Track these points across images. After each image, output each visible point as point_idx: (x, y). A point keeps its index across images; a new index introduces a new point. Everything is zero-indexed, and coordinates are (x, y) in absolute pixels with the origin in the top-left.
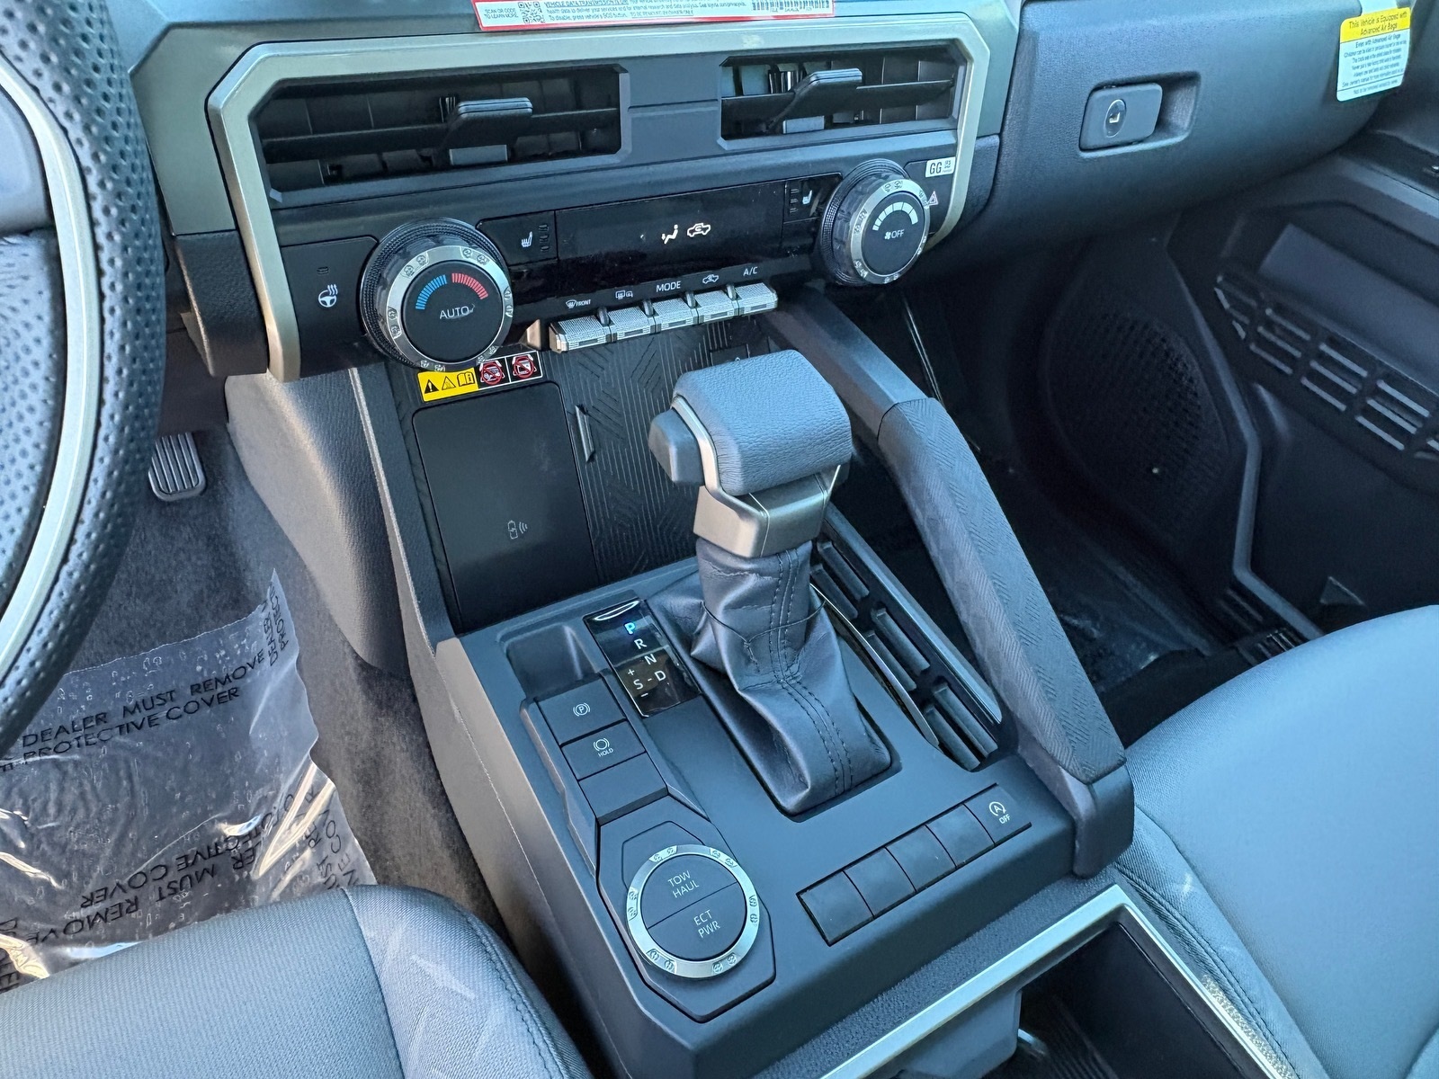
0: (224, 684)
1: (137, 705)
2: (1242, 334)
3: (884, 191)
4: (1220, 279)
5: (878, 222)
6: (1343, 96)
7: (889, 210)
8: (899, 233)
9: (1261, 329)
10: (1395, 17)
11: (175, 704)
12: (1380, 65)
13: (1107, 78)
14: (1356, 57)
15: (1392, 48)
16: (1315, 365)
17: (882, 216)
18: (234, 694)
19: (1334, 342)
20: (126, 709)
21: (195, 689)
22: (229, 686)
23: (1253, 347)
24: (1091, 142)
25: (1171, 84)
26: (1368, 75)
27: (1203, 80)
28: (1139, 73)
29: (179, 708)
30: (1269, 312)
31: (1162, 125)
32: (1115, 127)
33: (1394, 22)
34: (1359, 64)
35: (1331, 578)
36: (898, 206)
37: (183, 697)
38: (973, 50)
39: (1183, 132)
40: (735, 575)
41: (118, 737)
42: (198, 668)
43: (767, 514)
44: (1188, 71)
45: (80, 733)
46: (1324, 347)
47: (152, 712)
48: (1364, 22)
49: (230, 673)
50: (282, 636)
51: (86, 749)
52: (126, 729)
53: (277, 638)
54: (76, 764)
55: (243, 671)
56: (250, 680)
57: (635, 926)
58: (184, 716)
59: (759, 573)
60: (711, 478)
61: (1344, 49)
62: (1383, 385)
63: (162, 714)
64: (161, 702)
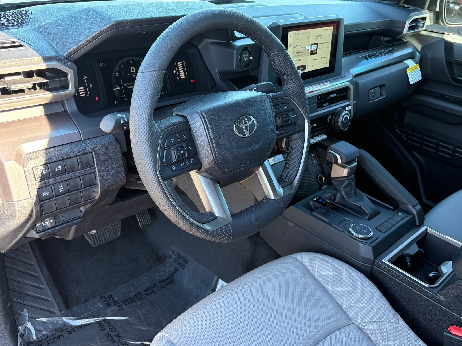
0: (168, 280)
1: (147, 289)
2: (405, 139)
3: (343, 114)
4: (396, 126)
5: (343, 119)
6: (411, 83)
7: (345, 117)
8: (347, 121)
9: (409, 137)
10: (416, 66)
11: (157, 287)
12: (416, 76)
13: (371, 88)
14: (411, 75)
15: (417, 72)
16: (424, 142)
17: (344, 118)
18: (172, 281)
19: (427, 136)
20: (145, 291)
21: (160, 282)
22: (170, 280)
23: (409, 141)
24: (371, 100)
25: (381, 86)
26: (415, 78)
27: (386, 85)
28: (376, 86)
29: (159, 287)
30: (410, 132)
31: (381, 95)
32: (373, 96)
33: (416, 67)
34: (412, 77)
36: (346, 116)
37: (159, 285)
38: (350, 87)
39: (385, 95)
40: (343, 182)
41: (147, 297)
42: (158, 277)
43: (349, 166)
44: (383, 83)
45: (136, 298)
46: (425, 137)
47: (152, 290)
48: (411, 69)
49: (168, 277)
50: (185, 260)
51: (140, 301)
52: (148, 295)
53: (182, 262)
54: (140, 305)
55: (172, 275)
56: (176, 276)
57: (354, 233)
58: (162, 289)
59: (348, 180)
60: (340, 161)
61: (409, 74)
62: (441, 143)
63: (156, 290)
64: (153, 287)
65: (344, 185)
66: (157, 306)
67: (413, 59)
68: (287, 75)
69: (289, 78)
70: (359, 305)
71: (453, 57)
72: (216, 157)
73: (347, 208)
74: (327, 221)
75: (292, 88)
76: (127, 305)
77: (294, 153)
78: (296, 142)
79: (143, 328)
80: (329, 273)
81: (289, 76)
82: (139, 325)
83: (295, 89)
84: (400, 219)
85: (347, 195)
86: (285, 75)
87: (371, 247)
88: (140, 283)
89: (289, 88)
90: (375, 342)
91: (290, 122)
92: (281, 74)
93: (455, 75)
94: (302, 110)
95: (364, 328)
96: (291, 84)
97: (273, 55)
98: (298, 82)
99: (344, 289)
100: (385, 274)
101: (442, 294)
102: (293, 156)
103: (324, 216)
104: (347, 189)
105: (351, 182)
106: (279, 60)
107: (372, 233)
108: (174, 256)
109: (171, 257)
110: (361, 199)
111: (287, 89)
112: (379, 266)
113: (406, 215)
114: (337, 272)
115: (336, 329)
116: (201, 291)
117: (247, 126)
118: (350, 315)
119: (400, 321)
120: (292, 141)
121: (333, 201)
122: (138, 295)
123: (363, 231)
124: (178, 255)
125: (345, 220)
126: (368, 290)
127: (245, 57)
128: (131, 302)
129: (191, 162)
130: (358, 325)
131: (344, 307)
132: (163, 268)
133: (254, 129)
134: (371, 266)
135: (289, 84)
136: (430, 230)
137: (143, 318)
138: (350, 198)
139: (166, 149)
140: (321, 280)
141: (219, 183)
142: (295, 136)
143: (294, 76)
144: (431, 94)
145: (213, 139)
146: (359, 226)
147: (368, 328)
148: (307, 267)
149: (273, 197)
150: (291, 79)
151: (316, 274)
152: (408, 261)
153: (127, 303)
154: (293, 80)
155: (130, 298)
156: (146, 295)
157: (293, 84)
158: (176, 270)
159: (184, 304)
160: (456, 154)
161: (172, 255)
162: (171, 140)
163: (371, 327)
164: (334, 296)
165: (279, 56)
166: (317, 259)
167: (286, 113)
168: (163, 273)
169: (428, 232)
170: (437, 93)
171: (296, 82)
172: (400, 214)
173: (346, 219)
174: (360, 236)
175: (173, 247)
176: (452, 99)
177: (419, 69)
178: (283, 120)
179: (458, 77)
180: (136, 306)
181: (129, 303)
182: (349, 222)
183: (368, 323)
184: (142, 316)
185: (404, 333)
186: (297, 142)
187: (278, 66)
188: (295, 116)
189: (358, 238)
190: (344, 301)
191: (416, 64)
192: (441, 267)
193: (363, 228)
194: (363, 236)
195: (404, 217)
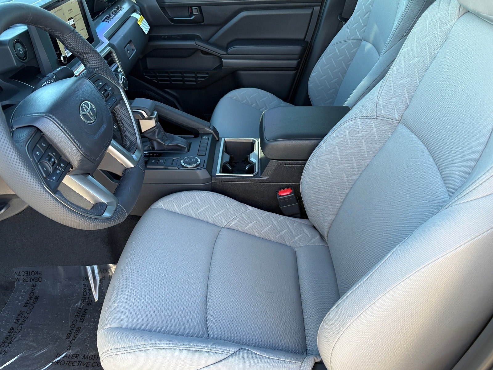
0: (31, 299)
1: (17, 320)
2: (156, 81)
3: (120, 76)
6: (146, 33)
7: (122, 78)
8: (125, 81)
9: (159, 78)
11: (26, 312)
12: (146, 26)
13: (124, 47)
15: (145, 23)
16: (172, 79)
18: (37, 298)
19: (172, 73)
20: (15, 323)
21: (25, 306)
22: (33, 298)
23: (160, 82)
24: (129, 57)
25: (129, 43)
26: (146, 28)
27: (132, 40)
28: (126, 44)
29: (28, 311)
30: (158, 74)
31: (133, 50)
32: (129, 53)
33: (142, 18)
34: (144, 27)
35: (205, 115)
37: (25, 309)
38: (112, 51)
39: (135, 49)
40: (154, 131)
41: (23, 326)
42: (19, 304)
43: (154, 117)
44: (129, 40)
45: (13, 334)
46: (171, 75)
47: (23, 317)
48: (140, 21)
49: (29, 297)
50: (37, 273)
51: (19, 333)
52: (22, 323)
53: (35, 276)
54: (21, 337)
55: (32, 293)
56: (37, 292)
57: (187, 166)
58: (32, 310)
59: (157, 128)
60: (146, 116)
61: (141, 26)
62: (185, 75)
63: (26, 315)
64: (22, 314)
65: (156, 134)
66: (40, 326)
67: (136, 12)
68: (86, 53)
69: (89, 56)
70: (219, 213)
71: (164, 2)
72: (82, 151)
73: (166, 151)
74: (162, 167)
75: (95, 65)
76: (9, 345)
77: (124, 122)
78: (121, 111)
79: (43, 352)
80: (187, 204)
81: (88, 54)
82: (37, 352)
83: (98, 64)
84: (207, 141)
85: (162, 140)
86: (84, 54)
87: (205, 170)
88: (5, 320)
89: (93, 65)
90: (241, 231)
91: (110, 95)
92: (80, 54)
93: (170, 17)
94: (113, 81)
95: (230, 226)
96: (93, 61)
97: (67, 38)
98: (98, 57)
99: (203, 209)
100: (222, 183)
101: (264, 176)
102: (125, 125)
103: (157, 164)
104: (160, 136)
105: (160, 129)
106: (75, 41)
107: (199, 160)
108: (22, 277)
109: (19, 280)
110: (173, 140)
111: (91, 66)
112: (216, 180)
113: (208, 136)
114: (192, 200)
115: (216, 238)
116: (74, 287)
117: (89, 112)
118: (217, 223)
119: (248, 207)
120: (118, 112)
121: (152, 151)
122: (12, 331)
123: (193, 161)
124: (26, 273)
125: (174, 160)
126: (219, 200)
127: (19, 50)
128: (10, 341)
129: (62, 166)
130: (226, 227)
131: (210, 221)
132: (17, 293)
133: (95, 112)
134: (211, 183)
135: (91, 62)
136: (227, 139)
137: (34, 345)
138: (166, 142)
139: (38, 164)
140: (184, 212)
141: (89, 174)
142: (117, 106)
143: (93, 53)
144: (160, 38)
145: (72, 136)
146: (187, 158)
147: (233, 224)
148: (168, 210)
149: (132, 165)
150: (91, 57)
151: (178, 210)
152: (229, 166)
153: (6, 344)
154: (93, 57)
155: (7, 338)
156: (20, 326)
157: (95, 61)
158: (33, 286)
159: (64, 307)
160: (199, 79)
161: (19, 277)
162: (37, 153)
163: (234, 222)
164: (199, 218)
165: (73, 37)
166: (172, 199)
167: (103, 89)
168: (21, 297)
169: (226, 141)
170: (164, 36)
171: (97, 57)
172: (204, 137)
173: (174, 158)
174: (193, 166)
175: (15, 270)
176: (177, 37)
177: (144, 19)
178: (105, 96)
179: (175, 18)
180: (19, 340)
181: (10, 343)
182: (177, 160)
183: (231, 222)
184: (32, 344)
185: (255, 213)
186: (123, 111)
187: (76, 47)
188: (111, 88)
189: (193, 167)
190: (208, 217)
191: (141, 16)
192: (250, 159)
193: (191, 159)
194: (195, 165)
195: (208, 138)
